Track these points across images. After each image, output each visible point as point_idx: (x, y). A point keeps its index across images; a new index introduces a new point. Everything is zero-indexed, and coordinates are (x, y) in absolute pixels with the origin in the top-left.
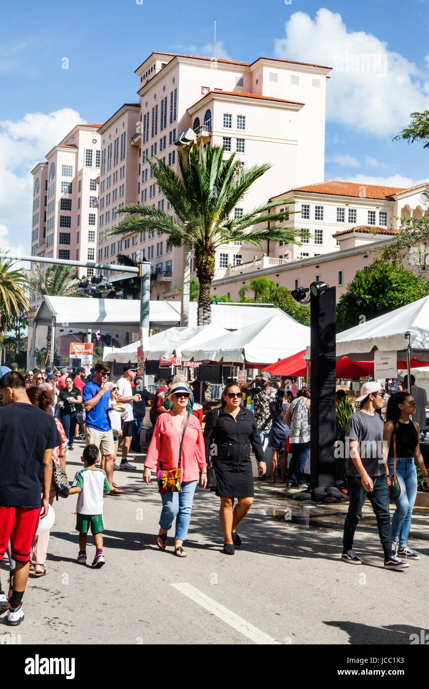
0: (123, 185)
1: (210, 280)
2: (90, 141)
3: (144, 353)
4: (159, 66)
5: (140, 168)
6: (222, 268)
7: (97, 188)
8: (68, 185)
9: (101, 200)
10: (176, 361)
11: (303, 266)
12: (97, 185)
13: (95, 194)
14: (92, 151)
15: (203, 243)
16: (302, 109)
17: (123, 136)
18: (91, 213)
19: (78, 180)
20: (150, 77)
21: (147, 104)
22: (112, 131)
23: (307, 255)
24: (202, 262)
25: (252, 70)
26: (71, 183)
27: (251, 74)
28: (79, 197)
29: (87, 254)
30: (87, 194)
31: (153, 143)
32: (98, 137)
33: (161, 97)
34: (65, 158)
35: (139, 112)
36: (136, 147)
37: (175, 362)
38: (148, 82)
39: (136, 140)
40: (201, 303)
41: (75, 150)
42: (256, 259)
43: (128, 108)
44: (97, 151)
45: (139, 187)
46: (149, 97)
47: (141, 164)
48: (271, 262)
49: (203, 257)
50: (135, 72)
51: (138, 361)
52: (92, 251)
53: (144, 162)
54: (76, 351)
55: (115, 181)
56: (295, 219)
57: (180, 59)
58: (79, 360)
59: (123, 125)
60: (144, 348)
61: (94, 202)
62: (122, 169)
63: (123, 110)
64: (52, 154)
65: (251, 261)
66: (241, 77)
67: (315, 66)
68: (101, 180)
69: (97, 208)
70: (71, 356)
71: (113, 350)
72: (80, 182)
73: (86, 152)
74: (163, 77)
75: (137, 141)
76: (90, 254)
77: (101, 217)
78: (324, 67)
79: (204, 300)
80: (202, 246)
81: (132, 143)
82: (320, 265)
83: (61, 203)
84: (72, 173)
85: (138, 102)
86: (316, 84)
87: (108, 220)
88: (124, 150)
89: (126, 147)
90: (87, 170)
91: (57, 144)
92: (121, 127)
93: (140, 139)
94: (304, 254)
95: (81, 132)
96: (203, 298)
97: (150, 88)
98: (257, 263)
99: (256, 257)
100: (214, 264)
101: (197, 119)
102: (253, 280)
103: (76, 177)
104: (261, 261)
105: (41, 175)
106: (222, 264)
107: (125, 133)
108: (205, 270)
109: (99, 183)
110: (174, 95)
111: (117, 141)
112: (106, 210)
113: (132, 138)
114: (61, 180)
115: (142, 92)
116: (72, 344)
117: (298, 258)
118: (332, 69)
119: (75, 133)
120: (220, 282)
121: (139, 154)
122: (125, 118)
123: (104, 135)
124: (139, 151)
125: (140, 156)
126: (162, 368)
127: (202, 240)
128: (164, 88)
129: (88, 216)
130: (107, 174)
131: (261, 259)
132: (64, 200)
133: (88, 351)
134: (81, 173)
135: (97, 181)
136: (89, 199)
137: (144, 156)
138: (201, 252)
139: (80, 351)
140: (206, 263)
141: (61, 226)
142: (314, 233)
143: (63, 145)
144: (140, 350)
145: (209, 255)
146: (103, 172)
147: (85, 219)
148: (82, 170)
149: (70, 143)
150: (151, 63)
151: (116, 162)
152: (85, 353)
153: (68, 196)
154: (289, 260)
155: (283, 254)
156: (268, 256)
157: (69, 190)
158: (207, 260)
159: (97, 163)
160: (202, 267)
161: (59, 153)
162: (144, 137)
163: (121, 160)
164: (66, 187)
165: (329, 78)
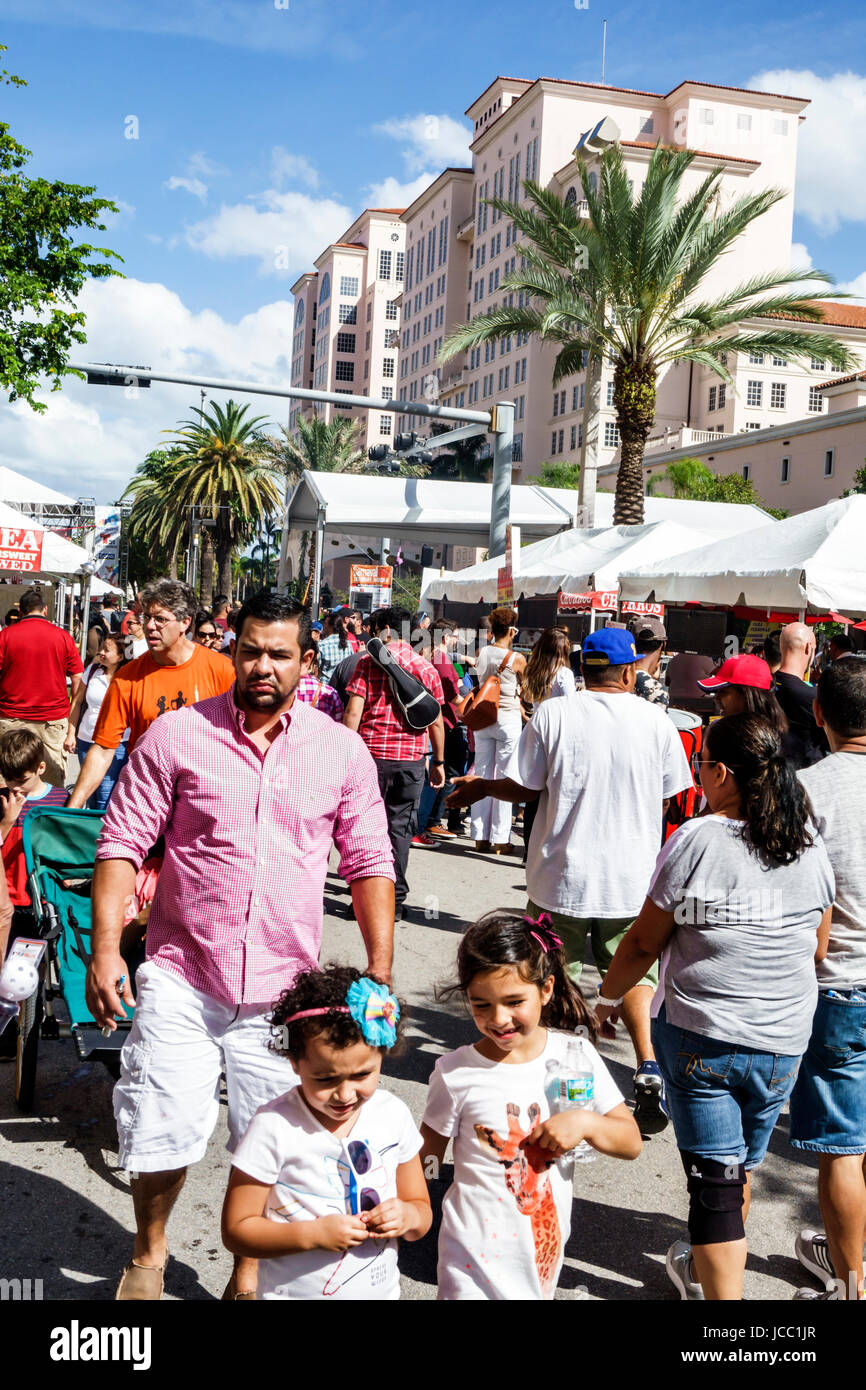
0: (442, 308)
1: (646, 434)
2: (389, 237)
3: (515, 583)
4: (507, 101)
5: (471, 278)
6: (609, 447)
7: (398, 315)
8: (351, 310)
9: (404, 334)
10: (603, 600)
11: (759, 442)
12: (398, 308)
13: (395, 325)
14: (390, 253)
16: (756, 172)
17: (444, 224)
18: (387, 358)
19: (368, 302)
20: (491, 121)
21: (485, 166)
22: (424, 215)
23: (758, 426)
24: (628, 397)
25: (669, 105)
26: (356, 307)
27: (666, 112)
29: (379, 425)
30: (381, 325)
31: (495, 234)
32: (402, 229)
33: (509, 154)
34: (346, 266)
35: (471, 181)
36: (466, 242)
37: (600, 602)
38: (488, 129)
39: (465, 230)
40: (624, 483)
41: (362, 252)
43: (453, 176)
44: (399, 254)
45: (469, 310)
46: (490, 154)
47: (474, 270)
48: (695, 437)
49: (630, 385)
50: (466, 113)
51: (500, 598)
53: (478, 266)
54: (362, 580)
55: (429, 300)
56: (739, 364)
57: (544, 85)
58: (369, 596)
59: (445, 205)
60: (514, 570)
61: (393, 340)
62: (441, 280)
63: (445, 179)
64: (326, 258)
65: (661, 435)
66: (649, 117)
67: (779, 96)
68: (405, 300)
69: (396, 348)
70: (352, 589)
71: (441, 575)
72: (370, 305)
73: (380, 255)
74: (515, 118)
75: (467, 233)
76: (384, 425)
77: (404, 363)
78: (796, 99)
79: (628, 476)
80: (629, 363)
81: (459, 235)
82: (791, 440)
83: (339, 340)
84: (357, 290)
85: (469, 165)
86: (781, 127)
87: (414, 367)
88: (445, 247)
89: (448, 243)
90: (381, 285)
91: (334, 243)
92: (442, 210)
93: (473, 228)
94: (752, 426)
95: (373, 222)
96: (629, 473)
97: (492, 139)
98: (670, 440)
99: (669, 429)
100: (652, 401)
101: (572, 190)
102: (672, 465)
103: (364, 296)
104: (677, 436)
105: (306, 293)
106: (609, 441)
107: (447, 219)
108: (636, 413)
109: (401, 306)
110: (534, 147)
111: (432, 234)
112: (412, 349)
113: (459, 227)
114: (339, 301)
115: (477, 148)
116: (355, 566)
117: (742, 431)
118: (809, 102)
119: (363, 224)
120: (607, 470)
121: (469, 254)
122: (448, 193)
123: (412, 223)
124: (469, 250)
125: (472, 256)
126: (565, 615)
127: (629, 350)
128: (516, 138)
129: (383, 362)
130: (415, 291)
131: (677, 433)
132: (343, 335)
133: (382, 580)
134: (372, 291)
135: (398, 302)
136: (384, 333)
137: (478, 257)
138: (627, 377)
139: (369, 580)
140: (637, 398)
141: (337, 378)
142: (771, 389)
143: (343, 244)
144: (505, 575)
145: (643, 382)
146: (408, 287)
147: (376, 368)
148: (373, 285)
149: (355, 240)
150: (493, 98)
151: (431, 269)
152: (378, 585)
153: (350, 329)
154: (726, 434)
155: (715, 425)
156: (688, 426)
157: (351, 319)
158: (640, 392)
159: (398, 274)
160: (627, 406)
161: (336, 257)
162: (479, 224)
163: (440, 264)
164: (347, 314)
165: (803, 118)
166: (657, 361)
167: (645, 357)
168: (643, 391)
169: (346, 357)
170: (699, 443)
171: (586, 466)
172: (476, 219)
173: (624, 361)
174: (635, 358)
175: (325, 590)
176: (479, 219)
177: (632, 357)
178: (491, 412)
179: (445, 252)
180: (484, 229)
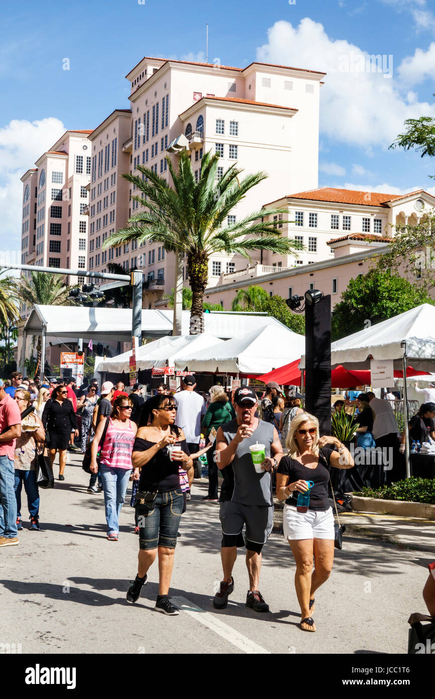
0: (114, 192)
1: (203, 288)
2: (80, 147)
3: (136, 363)
4: (150, 72)
6: (215, 276)
7: (88, 195)
8: (58, 192)
9: (92, 207)
11: (297, 274)
12: (88, 192)
13: (86, 201)
14: (82, 157)
16: (296, 115)
17: (114, 142)
18: (82, 221)
19: (69, 187)
20: (141, 83)
21: (138, 109)
22: (102, 136)
23: (301, 262)
24: (195, 270)
25: (245, 76)
26: (62, 190)
27: (244, 80)
28: (69, 204)
29: (78, 262)
30: (77, 201)
31: (145, 150)
32: (89, 144)
33: (152, 103)
34: (55, 165)
36: (128, 154)
37: (168, 372)
38: (139, 87)
39: (127, 146)
40: (194, 312)
41: (65, 157)
42: (249, 267)
43: (119, 114)
44: (88, 158)
46: (140, 103)
47: (133, 171)
48: (264, 270)
49: (195, 265)
50: (126, 77)
51: (131, 371)
52: (83, 259)
53: (135, 168)
54: (67, 361)
55: (106, 188)
56: (289, 227)
57: (171, 65)
58: (70, 370)
60: (136, 357)
61: (84, 209)
62: (114, 176)
63: (114, 116)
64: (42, 160)
65: (244, 268)
66: (233, 82)
67: (308, 71)
68: (92, 187)
69: (87, 216)
70: (62, 366)
71: (104, 360)
72: (70, 189)
73: (76, 158)
74: (155, 82)
76: (81, 262)
77: (92, 225)
78: (319, 73)
79: (197, 309)
80: (194, 254)
81: (124, 149)
82: (314, 273)
83: (52, 210)
84: (62, 180)
85: (128, 108)
86: (309, 89)
87: (99, 227)
88: (115, 156)
89: (117, 154)
90: (77, 177)
91: (47, 151)
92: (113, 133)
93: (132, 145)
94: (298, 262)
95: (71, 138)
96: (196, 307)
97: (142, 94)
98: (250, 271)
99: (249, 265)
100: (207, 272)
101: (189, 125)
103: (67, 183)
104: (254, 269)
105: (30, 181)
106: (215, 272)
107: (116, 139)
108: (198, 278)
109: (89, 190)
110: (166, 100)
111: (107, 148)
112: (97, 217)
113: (123, 144)
114: (51, 187)
115: (134, 98)
116: (63, 353)
117: (291, 266)
118: (326, 74)
119: (65, 140)
120: (213, 290)
121: (130, 160)
122: (116, 124)
123: (95, 141)
124: (130, 158)
125: (131, 162)
126: (154, 378)
127: (195, 248)
128: (156, 94)
129: (79, 224)
130: (98, 182)
131: (254, 267)
132: (54, 207)
133: (79, 360)
134: (71, 180)
135: (87, 188)
136: (80, 206)
137: (135, 163)
138: (194, 260)
139: (71, 361)
140: (199, 271)
141: (51, 234)
142: (308, 241)
143: (53, 152)
144: (132, 360)
145: (202, 263)
146: (93, 179)
147: (75, 227)
148: (72, 177)
149: (61, 149)
150: (142, 68)
151: (107, 169)
152: (76, 363)
153: (58, 203)
154: (283, 268)
155: (277, 262)
156: (262, 264)
157: (59, 198)
158: (200, 268)
159: (87, 170)
160: (194, 275)
161: (49, 159)
162: (136, 143)
163: (112, 166)
164: (56, 195)
165: (323, 83)
166: (208, 253)
167: (202, 252)
168: (202, 268)
169: (56, 221)
170: (270, 273)
171: (177, 302)
172: (134, 140)
173: (192, 253)
174: (197, 252)
175: (46, 365)
176: (136, 140)
177: (196, 251)
178: (131, 276)
179: (115, 159)
180: (138, 145)
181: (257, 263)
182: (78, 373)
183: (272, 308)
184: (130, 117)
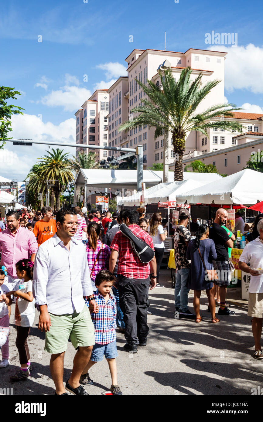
0: (121, 118)
1: (183, 153)
2: (103, 98)
3: (145, 200)
4: (137, 56)
5: (129, 109)
7: (107, 121)
8: (93, 120)
9: (110, 126)
10: (171, 204)
11: (217, 154)
12: (107, 119)
13: (107, 124)
14: (104, 103)
15: (177, 130)
16: (212, 74)
17: (120, 93)
19: (98, 117)
20: (133, 62)
21: (132, 76)
22: (114, 91)
23: (217, 150)
24: (177, 142)
25: (185, 56)
26: (95, 119)
27: (185, 58)
28: (98, 126)
29: (103, 154)
30: (102, 124)
31: (135, 96)
32: (107, 95)
33: (139, 72)
34: (91, 107)
36: (127, 98)
38: (132, 65)
39: (126, 95)
40: (177, 168)
41: (96, 102)
42: (190, 152)
43: (122, 79)
44: (107, 103)
46: (133, 72)
48: (198, 154)
49: (177, 139)
50: (125, 60)
52: (106, 152)
53: (131, 105)
54: (99, 201)
55: (117, 116)
56: (210, 131)
57: (148, 51)
58: (101, 206)
59: (120, 88)
60: (144, 196)
61: (106, 128)
62: (120, 110)
63: (120, 80)
64: (85, 105)
65: (188, 153)
66: (180, 59)
67: (218, 52)
68: (109, 116)
69: (107, 131)
70: (97, 204)
71: (122, 198)
72: (99, 118)
73: (101, 103)
74: (140, 61)
75: (127, 95)
76: (105, 154)
77: (110, 135)
78: (223, 53)
80: (177, 132)
81: (125, 96)
82: (227, 153)
83: (90, 129)
84: (95, 114)
85: (127, 76)
86: (219, 61)
87: (113, 136)
88: (121, 100)
89: (121, 99)
90: (102, 112)
91: (87, 100)
92: (119, 89)
93: (129, 94)
94: (215, 149)
95: (99, 93)
96: (178, 165)
97: (133, 68)
98: (191, 155)
99: (190, 151)
100: (184, 143)
101: (158, 82)
102: (192, 162)
103: (97, 115)
104: (193, 154)
105: (79, 115)
108: (179, 147)
109: (108, 118)
110: (146, 70)
111: (117, 96)
112: (112, 131)
114: (89, 117)
115: (129, 70)
116: (97, 197)
117: (212, 151)
118: (227, 53)
119: (96, 94)
120: (172, 165)
122: (121, 84)
123: (110, 93)
124: (128, 101)
125: (129, 103)
126: (160, 209)
128: (140, 67)
130: (112, 113)
131: (193, 152)
133: (106, 201)
135: (107, 117)
136: (103, 126)
138: (176, 136)
139: (101, 201)
140: (179, 143)
141: (90, 140)
142: (220, 138)
143: (90, 100)
144: (142, 198)
145: (181, 138)
146: (110, 112)
147: (102, 137)
148: (100, 112)
149: (94, 99)
150: (133, 56)
151: (117, 107)
152: (104, 202)
153: (93, 126)
154: (207, 152)
155: (204, 150)
156: (196, 150)
157: (93, 122)
158: (180, 141)
159: (107, 109)
160: (177, 145)
161: (88, 104)
162: (131, 93)
163: (119, 105)
164: (92, 121)
165: (226, 58)
166: (185, 131)
167: (181, 130)
168: (181, 141)
169: (92, 134)
170: (200, 155)
171: (165, 164)
172: (130, 91)
173: (175, 132)
178: (136, 149)
179: (121, 101)
180: (132, 94)
181: (194, 150)
182: (106, 208)
183: (208, 171)
184: (128, 80)
